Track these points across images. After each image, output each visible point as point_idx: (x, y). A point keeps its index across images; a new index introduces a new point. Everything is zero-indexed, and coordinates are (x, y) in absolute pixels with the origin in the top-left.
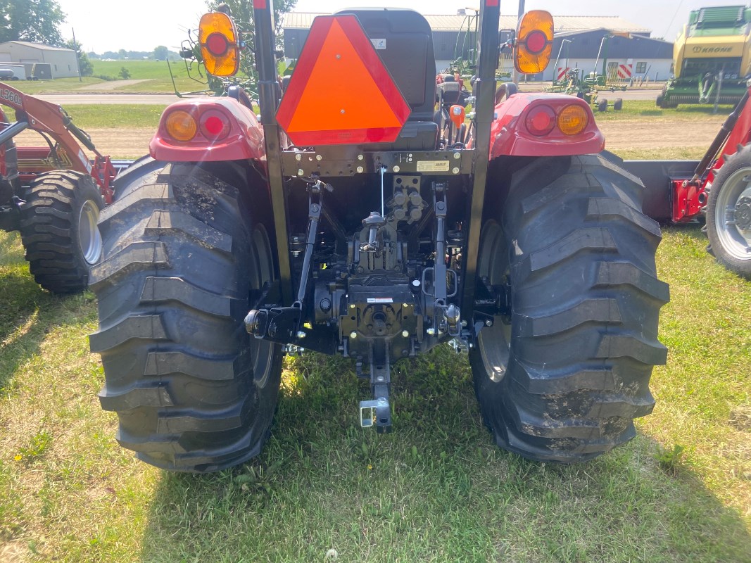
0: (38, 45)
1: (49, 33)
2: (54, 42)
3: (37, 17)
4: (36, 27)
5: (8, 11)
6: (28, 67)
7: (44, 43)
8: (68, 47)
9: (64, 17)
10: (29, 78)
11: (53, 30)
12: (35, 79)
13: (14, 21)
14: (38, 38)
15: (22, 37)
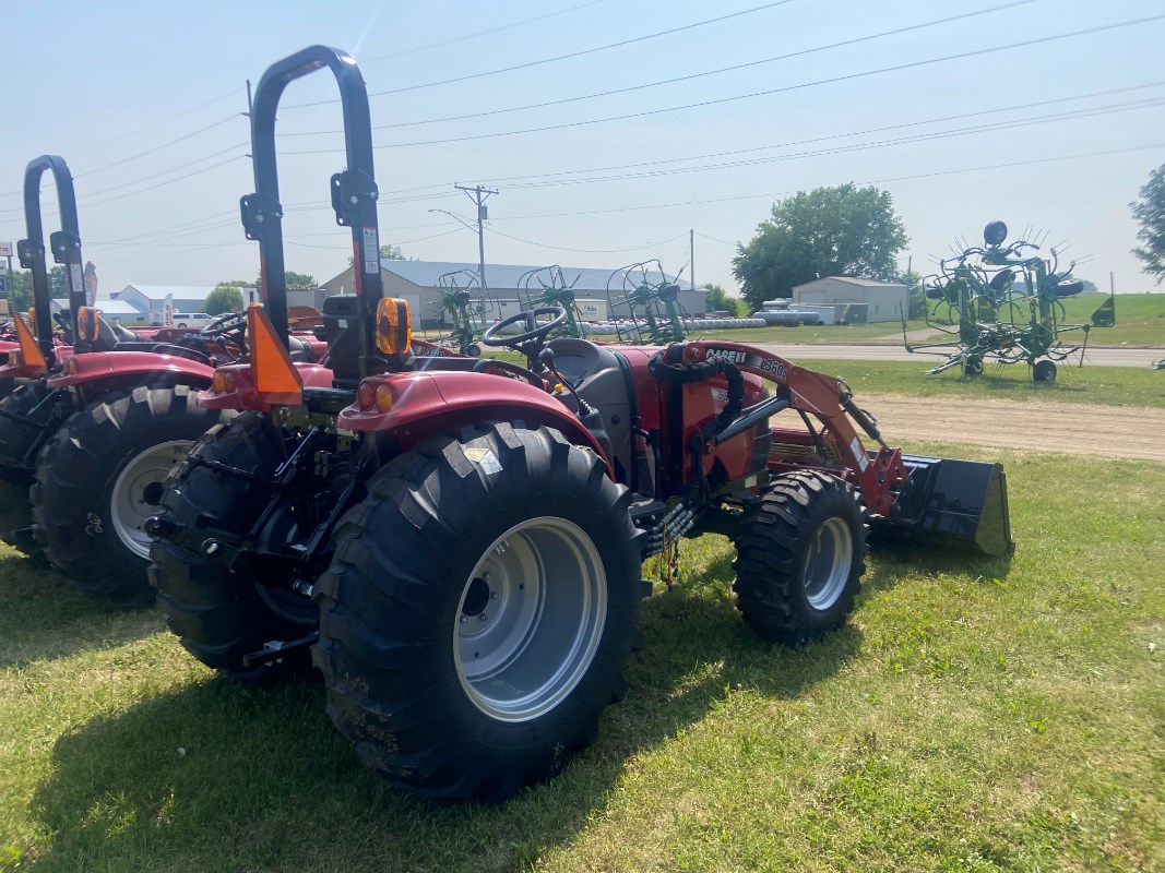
0: (864, 282)
1: (882, 266)
2: (885, 276)
3: (870, 245)
4: (867, 259)
5: (837, 241)
6: (839, 309)
7: (873, 278)
8: (902, 282)
9: (906, 242)
10: (838, 323)
11: (887, 260)
12: (845, 324)
13: (841, 254)
14: (867, 273)
15: (846, 272)
